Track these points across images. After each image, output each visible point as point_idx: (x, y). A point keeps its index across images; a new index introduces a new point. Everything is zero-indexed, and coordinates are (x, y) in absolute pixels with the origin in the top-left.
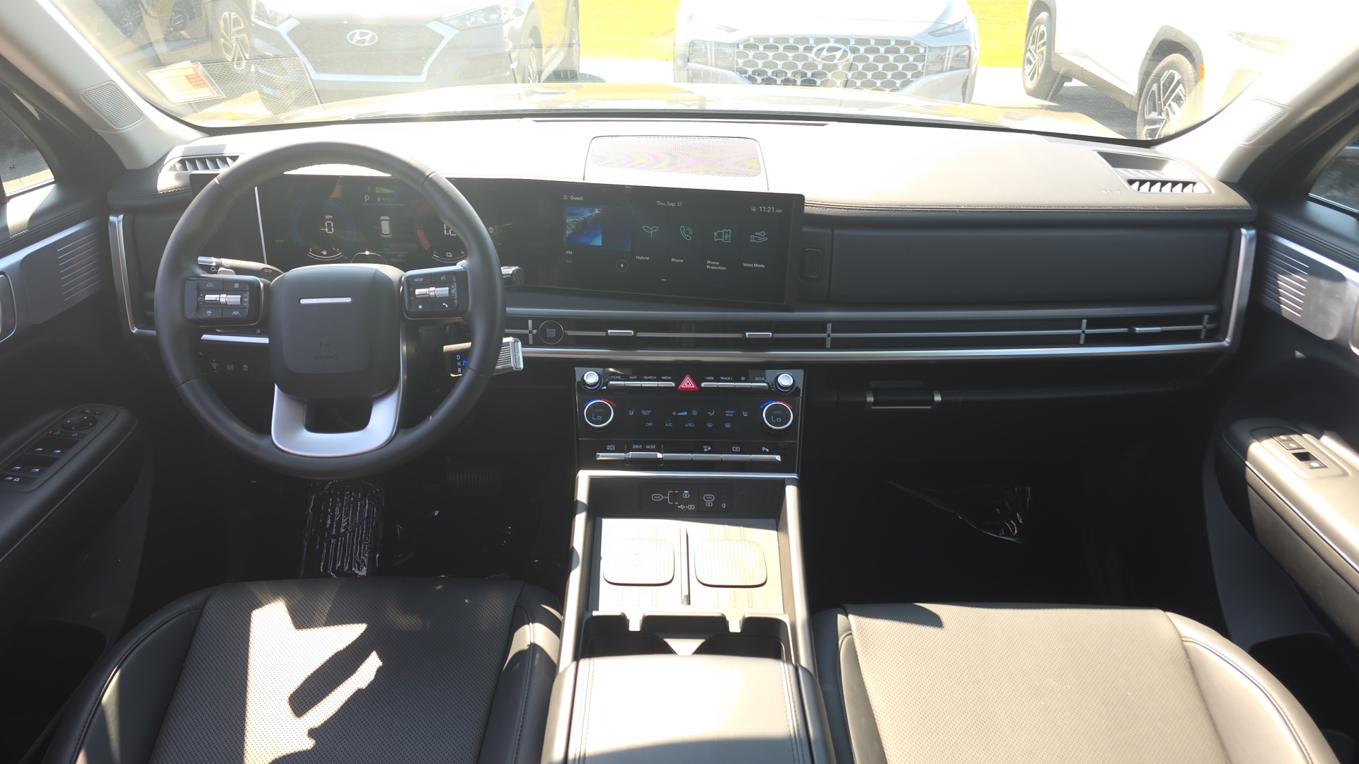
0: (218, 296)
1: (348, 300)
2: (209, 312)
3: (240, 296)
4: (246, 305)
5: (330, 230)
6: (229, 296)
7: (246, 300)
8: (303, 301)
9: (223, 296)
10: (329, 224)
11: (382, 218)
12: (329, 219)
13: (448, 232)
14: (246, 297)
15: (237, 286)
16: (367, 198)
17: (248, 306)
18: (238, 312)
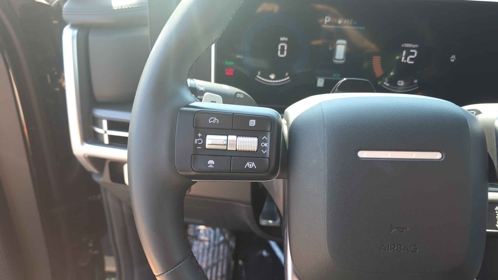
0: (225, 137)
1: (437, 156)
2: (211, 162)
3: (255, 140)
4: (267, 152)
5: (282, 53)
6: (240, 139)
7: (265, 145)
8: (363, 154)
9: (232, 138)
10: (282, 47)
11: (339, 41)
12: (284, 42)
13: (406, 59)
14: (265, 141)
15: (252, 123)
16: (328, 19)
17: (268, 155)
18: (253, 164)
